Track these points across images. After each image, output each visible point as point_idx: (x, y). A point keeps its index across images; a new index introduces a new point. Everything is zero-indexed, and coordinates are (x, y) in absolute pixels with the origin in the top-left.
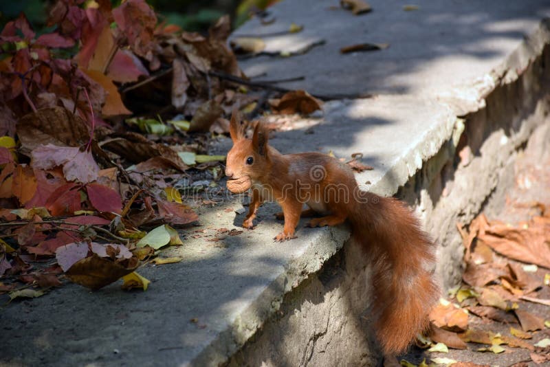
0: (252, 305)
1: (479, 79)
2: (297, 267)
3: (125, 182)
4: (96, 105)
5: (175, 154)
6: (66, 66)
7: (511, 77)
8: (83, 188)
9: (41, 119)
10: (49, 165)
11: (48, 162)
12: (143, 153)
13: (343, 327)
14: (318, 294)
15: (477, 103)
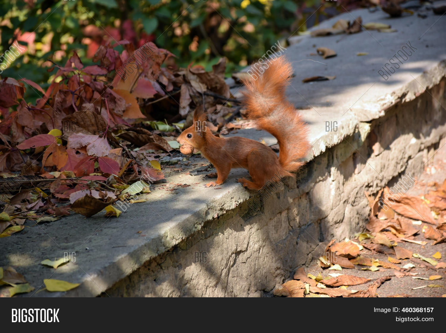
0: (178, 224)
1: (382, 97)
2: (217, 205)
3: (129, 158)
4: (119, 111)
5: (166, 142)
6: (101, 86)
7: (410, 97)
8: (96, 159)
9: (77, 118)
10: (78, 146)
11: (77, 144)
12: (144, 140)
13: (261, 249)
14: (239, 225)
15: (378, 113)
